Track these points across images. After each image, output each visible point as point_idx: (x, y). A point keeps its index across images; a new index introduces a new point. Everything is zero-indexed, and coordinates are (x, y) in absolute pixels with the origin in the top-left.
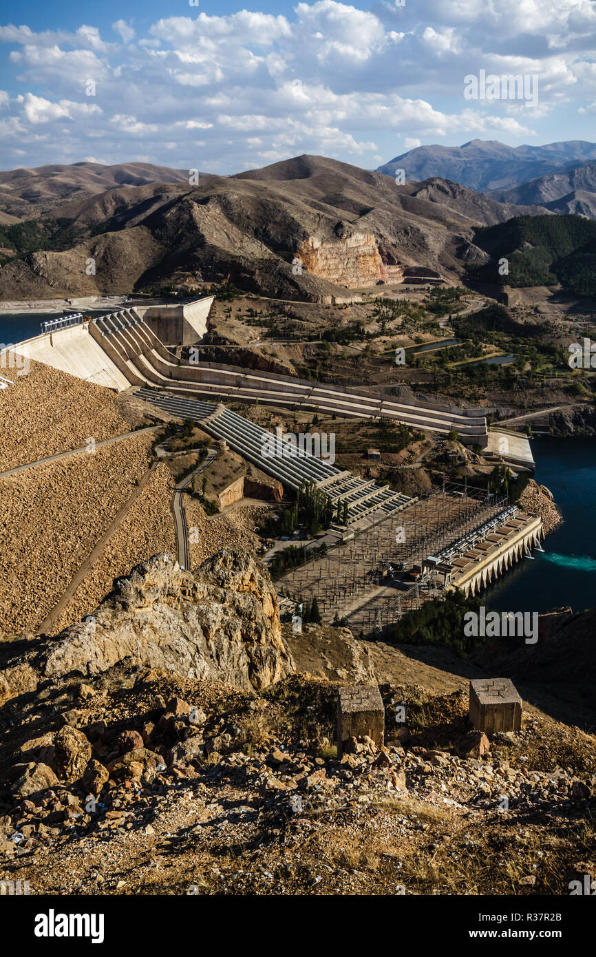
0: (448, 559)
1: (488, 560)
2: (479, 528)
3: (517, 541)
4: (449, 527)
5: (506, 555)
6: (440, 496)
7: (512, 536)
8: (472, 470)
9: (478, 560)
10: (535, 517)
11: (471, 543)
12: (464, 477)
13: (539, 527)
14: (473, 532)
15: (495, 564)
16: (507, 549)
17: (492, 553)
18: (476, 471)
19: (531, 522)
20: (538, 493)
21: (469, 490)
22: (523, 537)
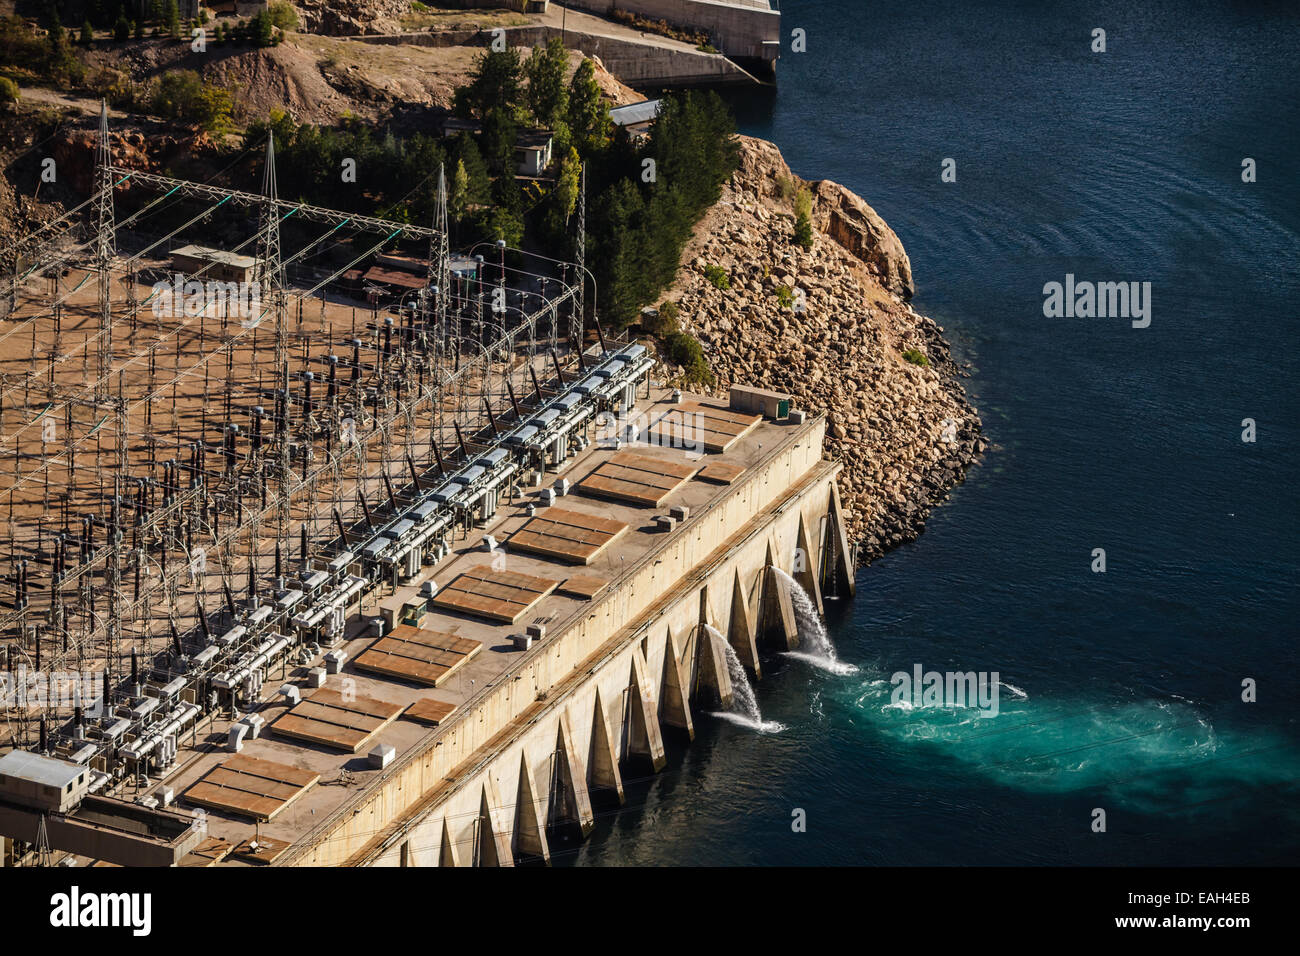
0: (147, 768)
1: (448, 755)
2: (379, 516)
3: (658, 608)
4: (154, 520)
5: (578, 712)
6: (81, 290)
7: (622, 573)
8: (317, 85)
9: (372, 763)
10: (782, 417)
11: (315, 637)
12: (257, 135)
13: (816, 498)
14: (333, 549)
15: (501, 782)
16: (586, 670)
17: (473, 704)
18: (344, 87)
19: (756, 464)
20: (801, 238)
21: (295, 232)
22: (696, 577)
